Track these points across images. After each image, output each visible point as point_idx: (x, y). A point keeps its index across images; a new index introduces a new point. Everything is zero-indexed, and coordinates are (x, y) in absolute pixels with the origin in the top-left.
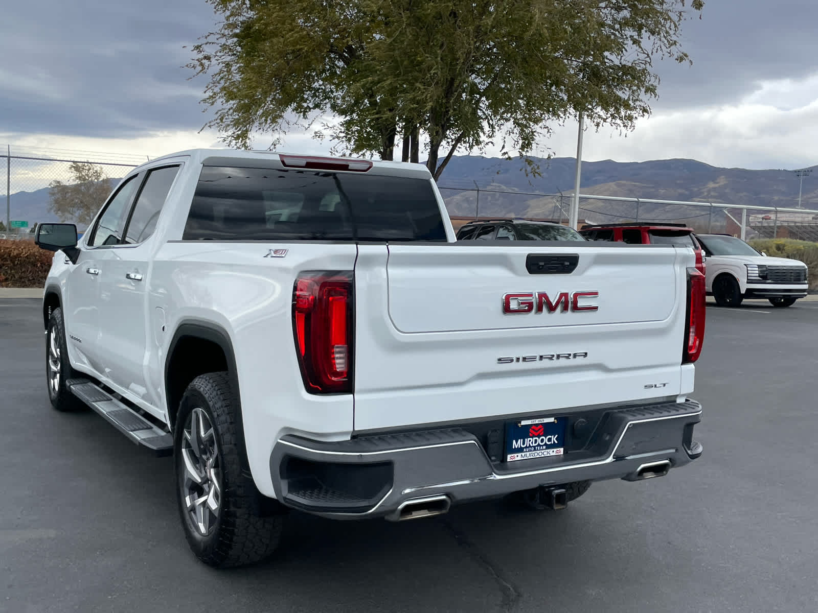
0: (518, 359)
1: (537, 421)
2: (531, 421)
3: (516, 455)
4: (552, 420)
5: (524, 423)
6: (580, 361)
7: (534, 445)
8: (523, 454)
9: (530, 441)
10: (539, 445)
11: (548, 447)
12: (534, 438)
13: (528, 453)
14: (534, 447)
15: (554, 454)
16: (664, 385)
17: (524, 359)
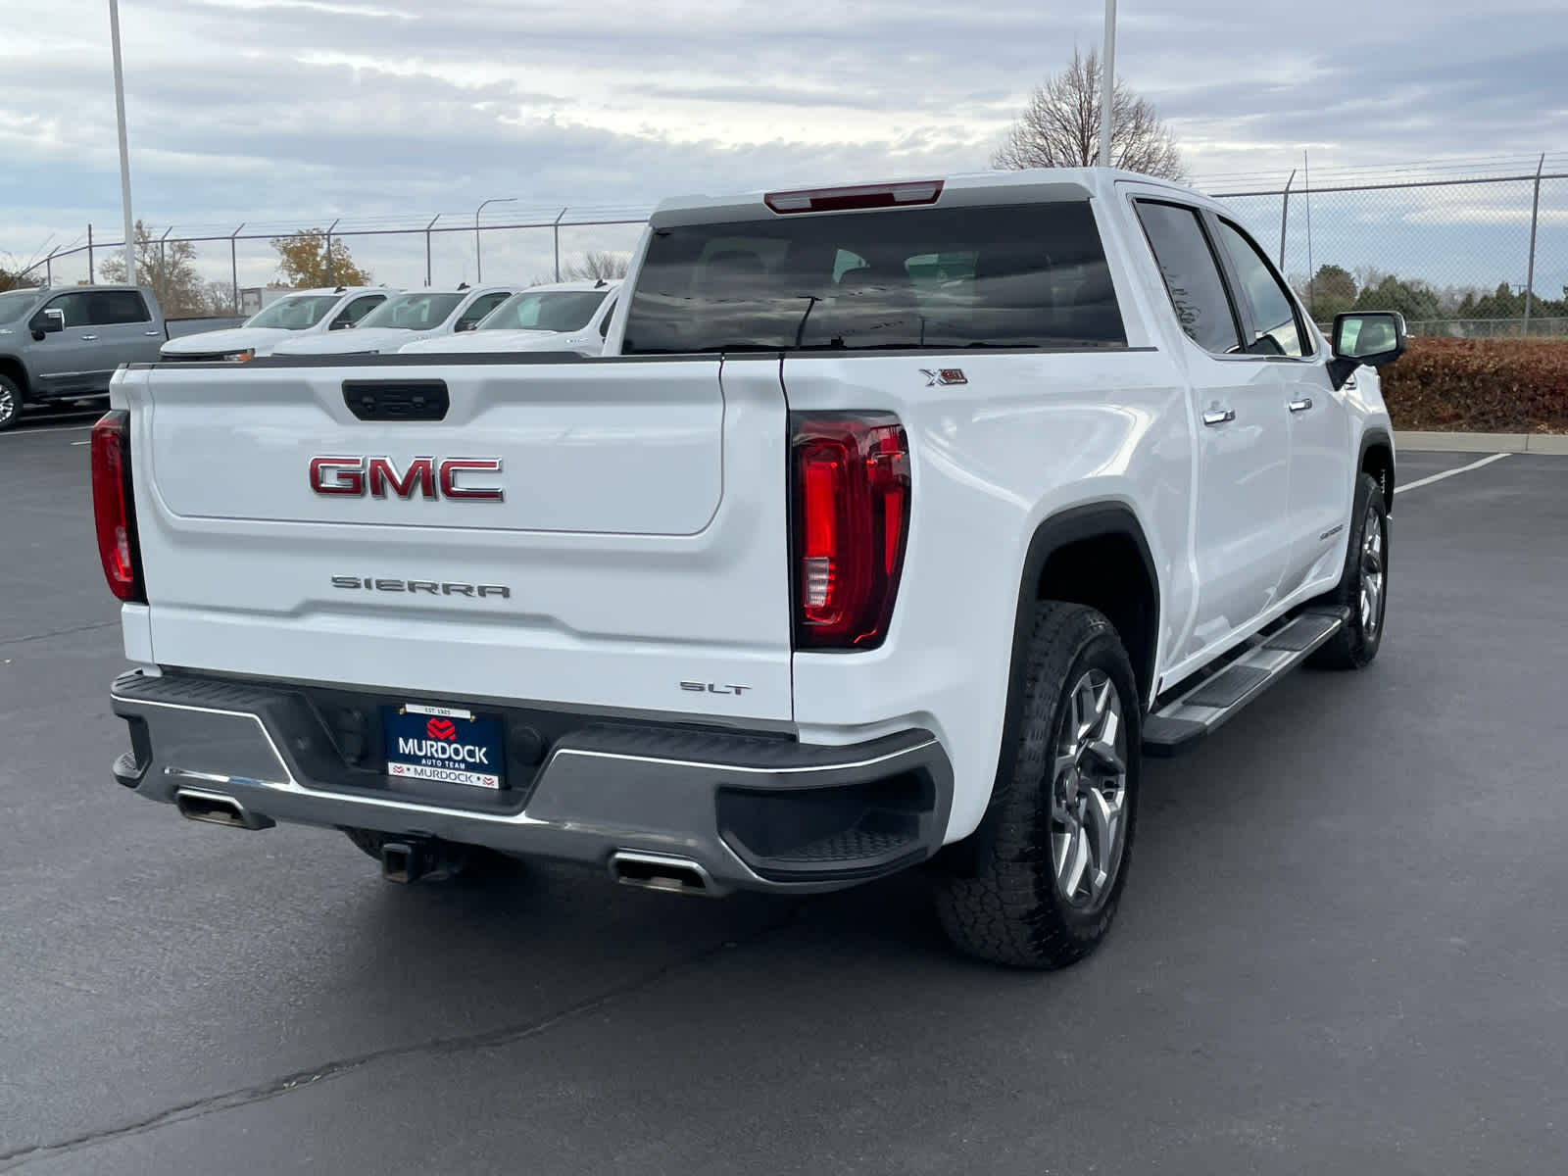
0: (368, 584)
1: (436, 711)
2: (424, 707)
3: (405, 766)
4: (466, 714)
5: (411, 708)
6: (495, 603)
7: (441, 756)
8: (419, 768)
9: (431, 747)
10: (450, 759)
11: (472, 767)
12: (440, 744)
13: (428, 769)
14: (443, 760)
15: (480, 784)
16: (738, 691)
17: (380, 585)
